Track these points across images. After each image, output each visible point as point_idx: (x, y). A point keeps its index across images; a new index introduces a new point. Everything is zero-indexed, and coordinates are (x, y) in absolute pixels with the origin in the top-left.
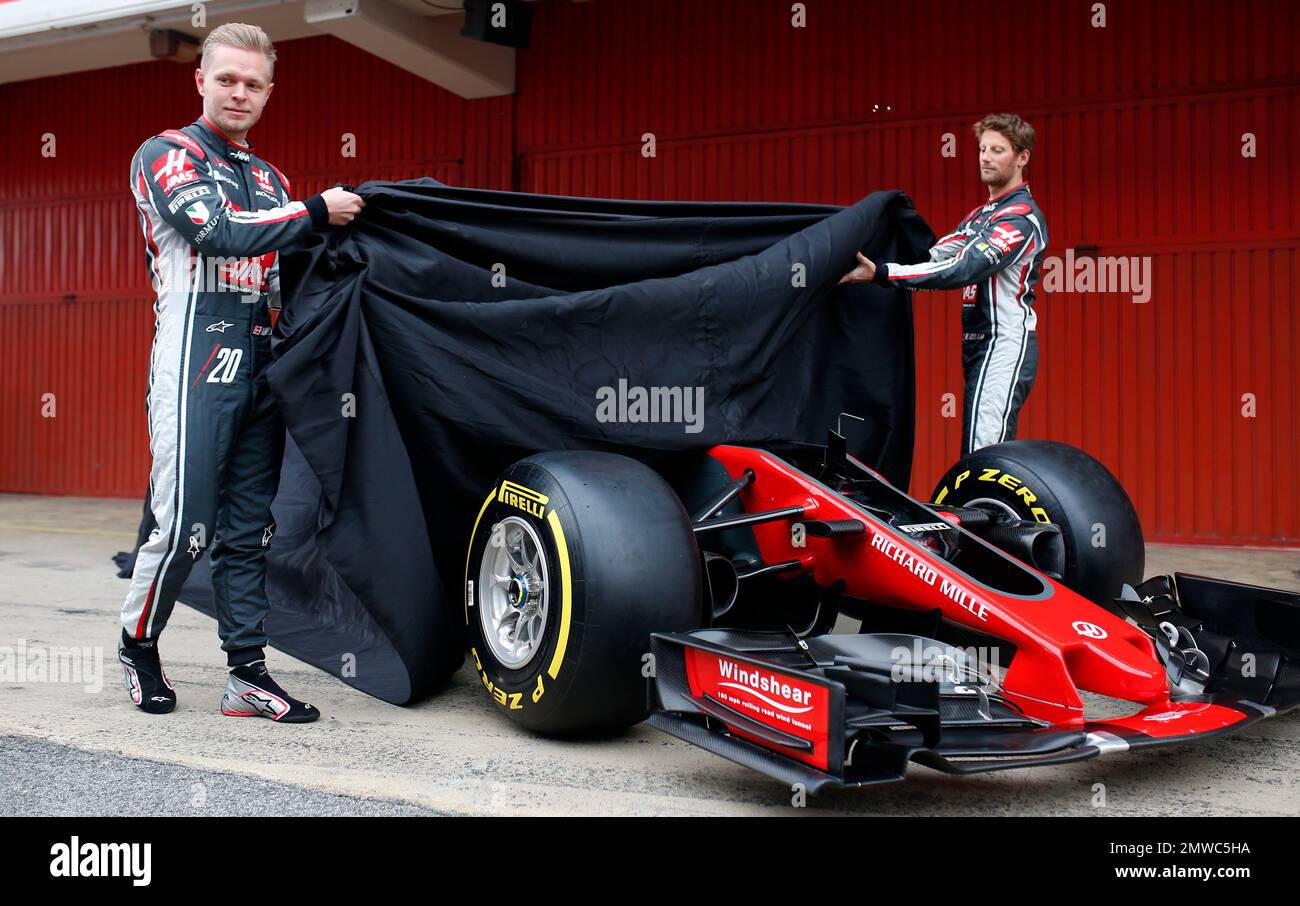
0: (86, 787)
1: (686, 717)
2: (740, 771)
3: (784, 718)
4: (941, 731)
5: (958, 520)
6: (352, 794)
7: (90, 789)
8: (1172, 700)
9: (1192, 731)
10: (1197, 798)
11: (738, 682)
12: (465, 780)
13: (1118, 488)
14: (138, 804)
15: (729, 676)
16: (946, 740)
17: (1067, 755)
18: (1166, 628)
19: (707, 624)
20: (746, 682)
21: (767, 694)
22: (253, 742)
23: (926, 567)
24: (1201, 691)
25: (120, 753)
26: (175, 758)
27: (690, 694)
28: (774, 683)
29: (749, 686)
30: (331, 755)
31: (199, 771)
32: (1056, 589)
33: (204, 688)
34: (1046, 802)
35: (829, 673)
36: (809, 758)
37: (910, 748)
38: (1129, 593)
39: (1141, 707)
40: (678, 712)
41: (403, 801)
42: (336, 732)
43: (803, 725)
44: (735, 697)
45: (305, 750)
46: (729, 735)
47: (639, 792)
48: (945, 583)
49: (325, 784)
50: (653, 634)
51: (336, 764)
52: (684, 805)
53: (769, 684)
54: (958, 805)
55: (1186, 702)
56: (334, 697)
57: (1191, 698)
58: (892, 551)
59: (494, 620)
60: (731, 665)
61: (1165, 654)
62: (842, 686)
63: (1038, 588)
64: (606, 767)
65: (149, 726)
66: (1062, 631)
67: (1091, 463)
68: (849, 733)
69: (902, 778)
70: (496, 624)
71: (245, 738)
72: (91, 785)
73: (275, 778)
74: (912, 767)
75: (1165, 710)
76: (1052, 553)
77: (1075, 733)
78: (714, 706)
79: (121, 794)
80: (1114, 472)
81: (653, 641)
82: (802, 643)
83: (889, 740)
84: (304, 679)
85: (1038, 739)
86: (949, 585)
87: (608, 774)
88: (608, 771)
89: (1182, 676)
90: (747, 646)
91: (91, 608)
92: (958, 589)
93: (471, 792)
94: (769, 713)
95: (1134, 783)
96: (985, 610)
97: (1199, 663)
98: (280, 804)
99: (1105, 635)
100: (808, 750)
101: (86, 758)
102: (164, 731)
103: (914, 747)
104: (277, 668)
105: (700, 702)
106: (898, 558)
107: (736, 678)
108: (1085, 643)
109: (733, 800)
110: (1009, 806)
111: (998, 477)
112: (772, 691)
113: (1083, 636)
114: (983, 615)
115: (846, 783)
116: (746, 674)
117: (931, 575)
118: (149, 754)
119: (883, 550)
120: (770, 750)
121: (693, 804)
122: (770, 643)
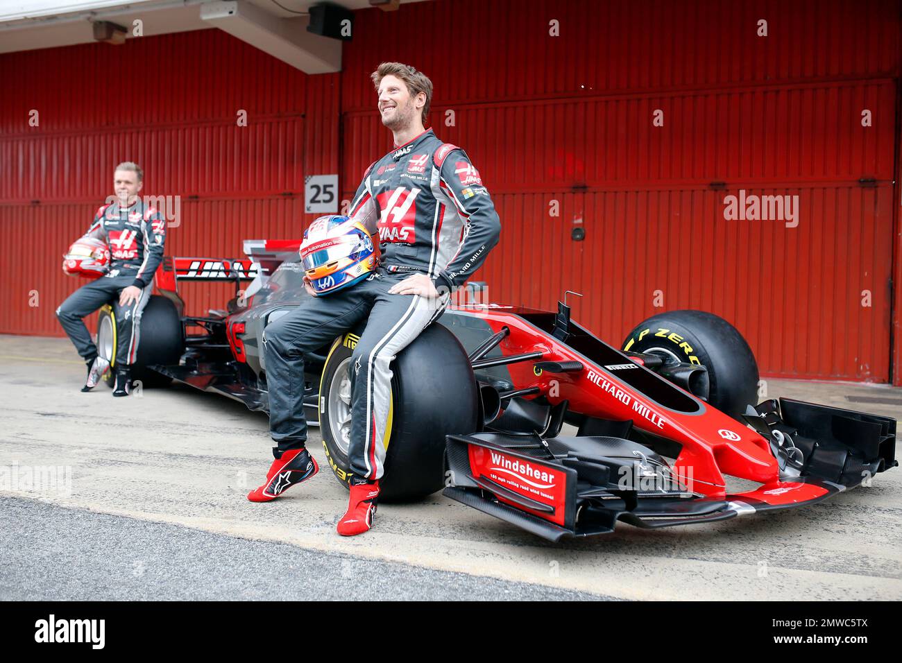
0: (68, 532)
1: (468, 490)
2: (499, 523)
3: (535, 492)
4: (638, 500)
5: (643, 362)
6: (246, 537)
7: (70, 533)
8: (780, 481)
9: (795, 501)
10: (794, 542)
11: (504, 468)
12: (321, 528)
13: (745, 345)
14: (104, 543)
15: (498, 464)
16: (639, 506)
17: (716, 516)
18: (776, 434)
19: (481, 429)
20: (510, 468)
21: (524, 476)
22: (177, 502)
23: (624, 393)
24: (799, 475)
25: (88, 509)
26: (126, 513)
27: (472, 475)
28: (529, 469)
29: (512, 470)
30: (230, 512)
31: (143, 522)
32: (707, 409)
33: (140, 466)
34: (699, 545)
35: (565, 463)
36: (552, 517)
37: (618, 511)
38: (751, 411)
39: (761, 485)
40: (463, 487)
41: (281, 542)
42: (232, 496)
43: (548, 497)
44: (501, 477)
45: (212, 508)
46: (497, 502)
47: (435, 537)
48: (636, 403)
49: (228, 530)
50: (447, 436)
51: (233, 518)
52: (465, 545)
53: (526, 470)
54: (643, 545)
55: (788, 482)
56: (228, 473)
57: (792, 479)
58: (601, 382)
59: (338, 424)
60: (500, 456)
61: (776, 451)
62: (575, 471)
63: (695, 408)
64: (412, 520)
65: (106, 491)
66: (712, 435)
67: (728, 327)
68: (578, 501)
69: (612, 531)
70: (339, 427)
71: (171, 500)
72: (71, 530)
73: (194, 526)
74: (618, 523)
75: (776, 487)
76: (701, 384)
77: (721, 502)
78: (488, 483)
79: (91, 536)
80: (743, 334)
81: (447, 440)
82: (544, 442)
83: (603, 506)
84: (207, 461)
85: (698, 505)
86: (639, 405)
87: (414, 525)
88: (414, 523)
89: (786, 465)
90: (507, 444)
91: (59, 412)
92: (644, 406)
93: (326, 535)
94: (525, 488)
95: (753, 533)
96: (662, 422)
97: (796, 456)
98: (199, 544)
99: (739, 439)
100: (552, 513)
101: (65, 512)
102: (116, 495)
103: (620, 511)
104: (188, 453)
105: (479, 481)
106: (605, 387)
107: (503, 465)
108: (727, 444)
109: (497, 542)
110: (674, 546)
111: (667, 335)
112: (528, 474)
113: (725, 439)
114: (661, 425)
115: (576, 534)
116: (510, 462)
117: (627, 398)
118: (108, 510)
119: (594, 382)
120: (526, 512)
121: (471, 545)
122: (522, 442)
